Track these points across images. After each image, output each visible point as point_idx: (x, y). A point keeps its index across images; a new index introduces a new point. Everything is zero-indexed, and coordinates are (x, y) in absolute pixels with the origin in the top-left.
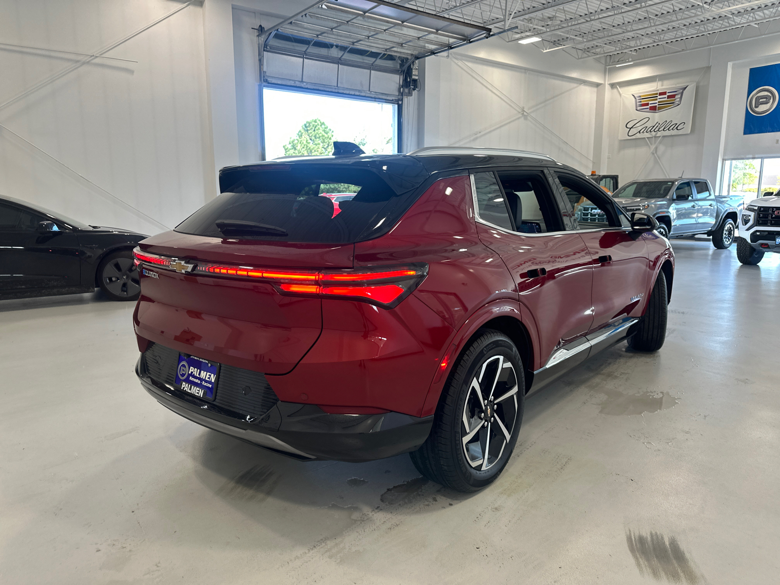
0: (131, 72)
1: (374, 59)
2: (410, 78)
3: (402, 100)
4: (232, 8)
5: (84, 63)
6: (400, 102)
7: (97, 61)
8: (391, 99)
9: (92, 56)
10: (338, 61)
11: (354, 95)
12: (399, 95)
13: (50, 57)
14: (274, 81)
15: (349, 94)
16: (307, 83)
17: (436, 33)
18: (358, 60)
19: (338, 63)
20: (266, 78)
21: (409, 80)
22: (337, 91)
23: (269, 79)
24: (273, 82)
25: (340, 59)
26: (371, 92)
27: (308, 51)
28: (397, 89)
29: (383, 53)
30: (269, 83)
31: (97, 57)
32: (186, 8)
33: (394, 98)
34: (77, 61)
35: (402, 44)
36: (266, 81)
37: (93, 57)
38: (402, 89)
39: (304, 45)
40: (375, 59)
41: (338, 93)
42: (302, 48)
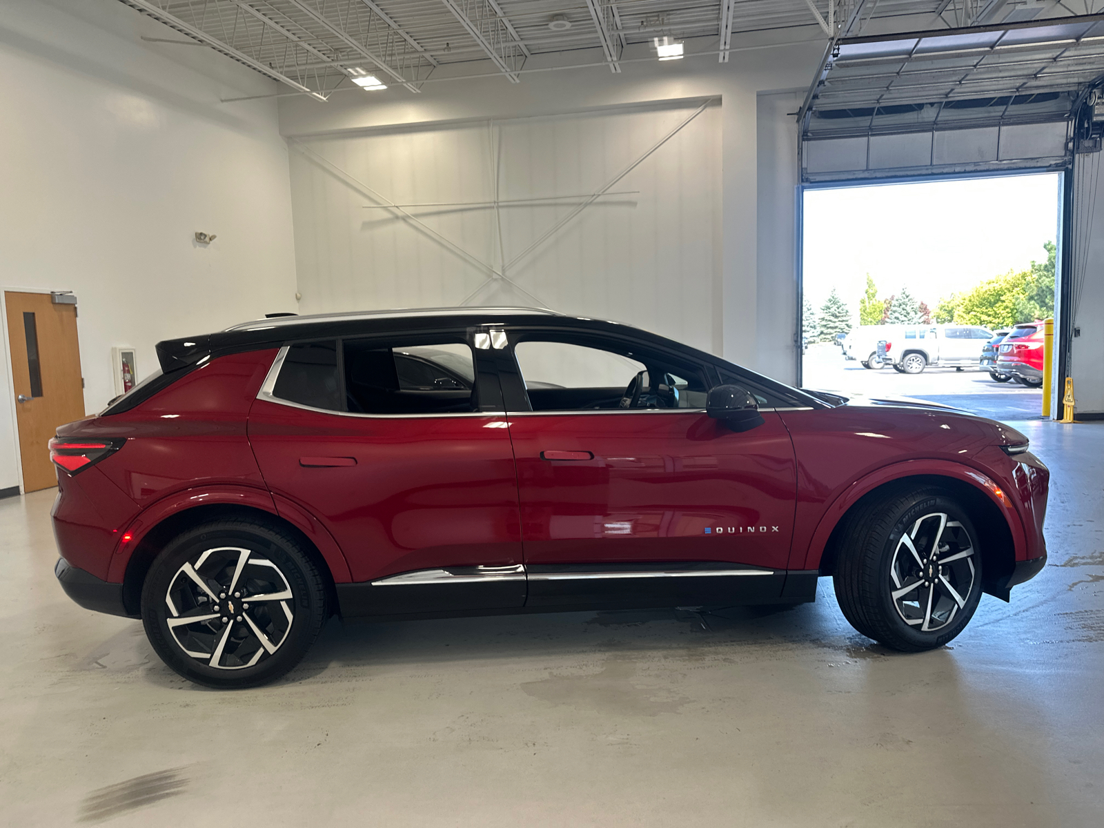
0: (632, 204)
1: (1003, 108)
2: (1088, 123)
3: (1072, 162)
4: (757, 95)
5: (587, 204)
6: (1070, 167)
7: (599, 199)
8: (1048, 165)
9: (593, 196)
10: (933, 126)
11: (965, 172)
12: (1065, 155)
13: (556, 205)
14: (818, 178)
15: (954, 173)
16: (875, 170)
17: (1078, 44)
18: (980, 116)
19: (932, 130)
20: (807, 176)
21: (1086, 125)
22: (930, 172)
23: (811, 178)
24: (817, 180)
25: (935, 123)
26: (1001, 161)
27: (873, 124)
28: (1063, 145)
29: (1014, 95)
30: (811, 183)
31: (599, 195)
32: (702, 113)
33: (1053, 162)
34: (581, 204)
35: (1035, 75)
36: (807, 180)
37: (595, 197)
38: (1071, 145)
39: (866, 118)
40: (1005, 107)
41: (933, 174)
42: (864, 122)
